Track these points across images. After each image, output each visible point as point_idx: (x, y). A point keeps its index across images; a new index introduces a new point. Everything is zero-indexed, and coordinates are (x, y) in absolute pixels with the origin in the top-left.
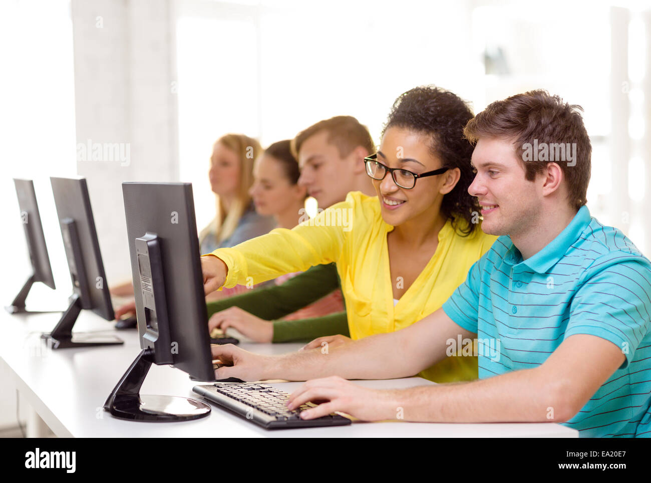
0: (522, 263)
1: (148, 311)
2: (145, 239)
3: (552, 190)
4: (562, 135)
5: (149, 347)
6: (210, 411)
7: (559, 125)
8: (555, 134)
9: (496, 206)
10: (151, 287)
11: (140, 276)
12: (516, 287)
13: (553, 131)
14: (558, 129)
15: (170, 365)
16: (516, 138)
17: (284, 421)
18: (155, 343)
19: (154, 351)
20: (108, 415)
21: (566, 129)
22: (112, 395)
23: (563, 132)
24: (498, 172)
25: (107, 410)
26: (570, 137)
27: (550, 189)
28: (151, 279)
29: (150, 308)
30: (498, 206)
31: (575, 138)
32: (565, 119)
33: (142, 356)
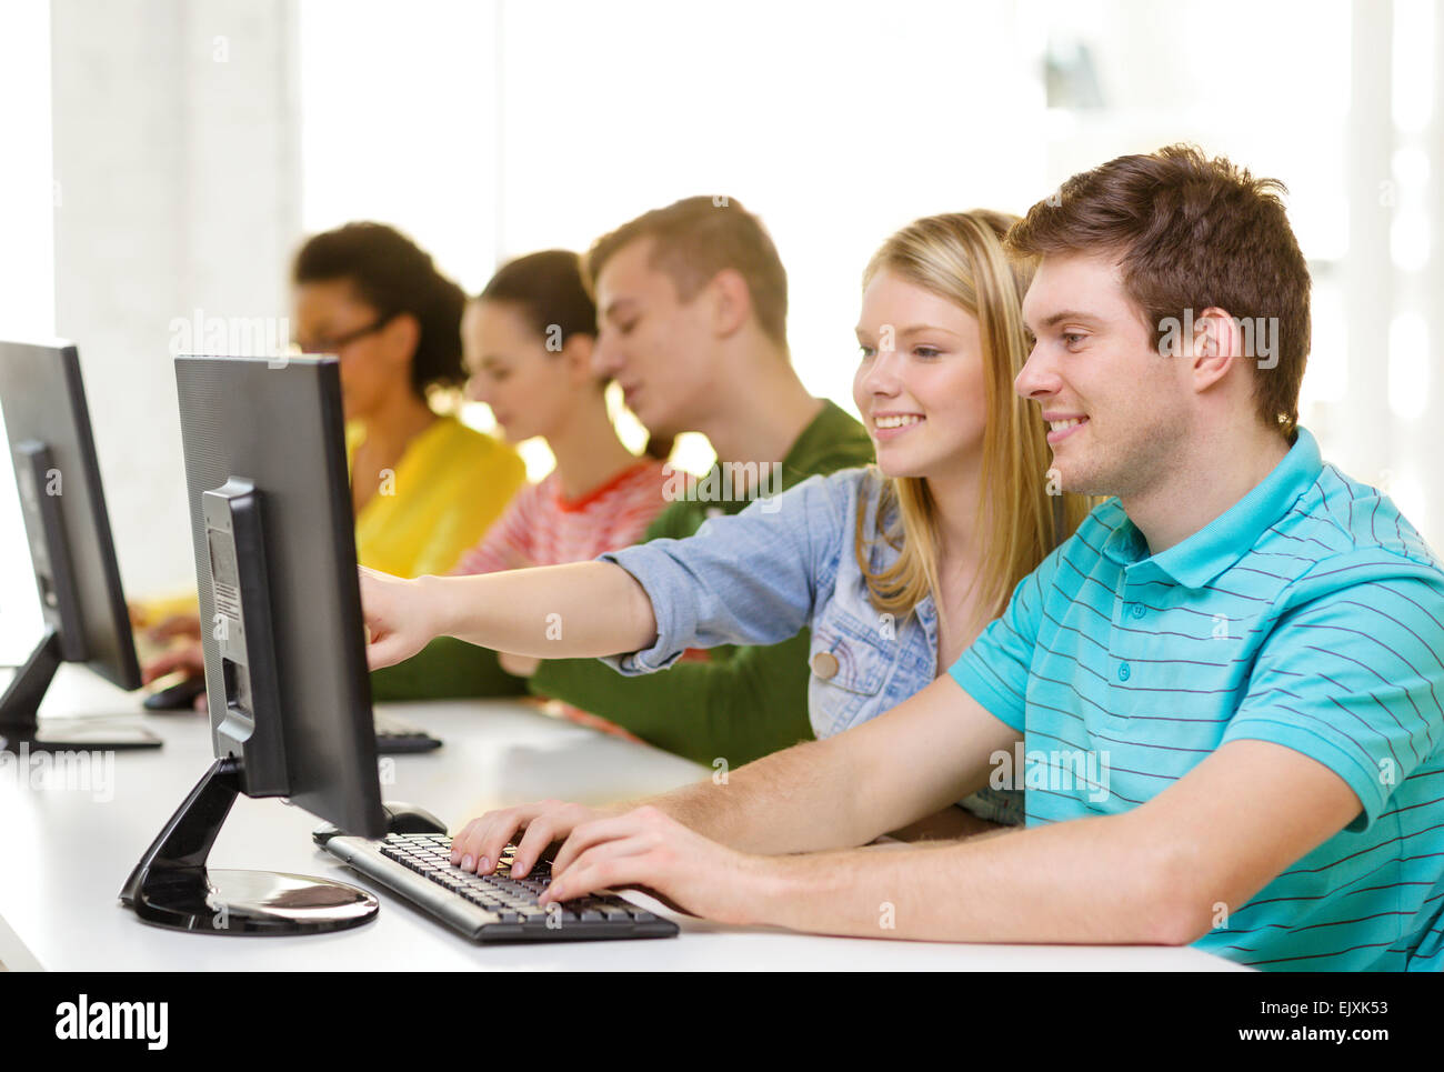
0: (1148, 560)
1: (229, 667)
2: (223, 493)
3: (1216, 376)
4: (1235, 242)
5: (231, 754)
6: (377, 911)
7: (1226, 218)
8: (1217, 241)
9: (1083, 418)
10: (237, 609)
11: (213, 583)
12: (1130, 616)
13: (1213, 234)
14: (1224, 229)
15: (282, 799)
16: (1125, 251)
17: (516, 924)
18: (247, 744)
19: (242, 765)
20: (130, 915)
21: (1245, 229)
22: (139, 867)
23: (1238, 235)
24: (1086, 336)
25: (127, 904)
26: (1254, 248)
27: (1210, 372)
28: (237, 591)
29: (235, 661)
30: (1088, 418)
31: (1268, 251)
32: (1242, 206)
33: (214, 776)
